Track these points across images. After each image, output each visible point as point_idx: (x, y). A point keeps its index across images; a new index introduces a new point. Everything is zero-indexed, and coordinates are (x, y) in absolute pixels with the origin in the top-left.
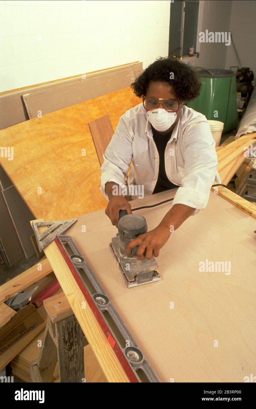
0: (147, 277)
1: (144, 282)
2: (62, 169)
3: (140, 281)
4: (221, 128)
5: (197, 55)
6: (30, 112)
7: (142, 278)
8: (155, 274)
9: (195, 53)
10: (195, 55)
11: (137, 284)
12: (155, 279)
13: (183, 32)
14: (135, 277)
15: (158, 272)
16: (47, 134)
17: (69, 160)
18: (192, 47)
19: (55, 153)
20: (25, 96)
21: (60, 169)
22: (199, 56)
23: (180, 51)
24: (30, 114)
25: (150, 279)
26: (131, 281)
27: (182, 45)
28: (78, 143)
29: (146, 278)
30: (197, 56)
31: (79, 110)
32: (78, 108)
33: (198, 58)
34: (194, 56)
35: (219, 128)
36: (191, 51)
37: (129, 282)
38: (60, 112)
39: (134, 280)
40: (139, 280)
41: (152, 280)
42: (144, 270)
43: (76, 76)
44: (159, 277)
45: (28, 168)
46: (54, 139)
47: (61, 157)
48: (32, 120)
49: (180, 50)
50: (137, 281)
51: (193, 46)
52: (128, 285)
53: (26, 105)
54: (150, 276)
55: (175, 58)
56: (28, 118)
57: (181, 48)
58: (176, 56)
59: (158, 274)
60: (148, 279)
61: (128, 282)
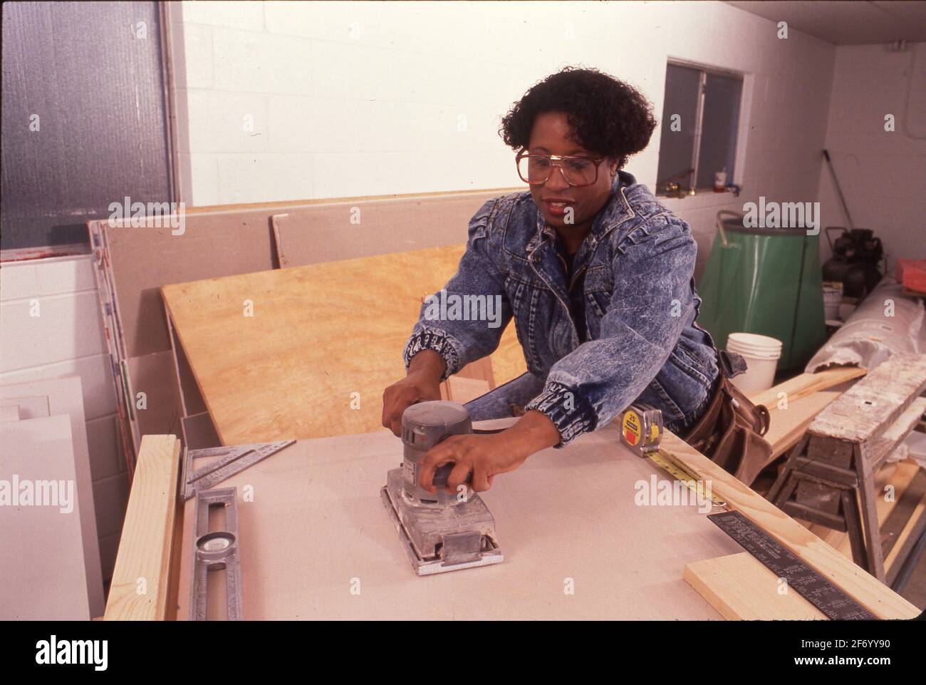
0: (468, 549)
1: (461, 563)
2: (333, 387)
3: (448, 557)
4: (776, 353)
5: (734, 189)
6: (284, 254)
7: (454, 550)
8: (488, 545)
9: (729, 184)
10: (729, 189)
11: (442, 566)
12: (488, 558)
13: (699, 138)
14: (438, 546)
15: (495, 541)
16: (313, 306)
17: (357, 371)
18: (721, 171)
19: (324, 348)
20: (277, 218)
21: (330, 388)
22: (741, 193)
23: (692, 178)
24: (282, 256)
25: (474, 554)
26: (425, 556)
27: (696, 164)
28: (388, 335)
29: (465, 552)
30: (734, 193)
31: (405, 266)
32: (404, 260)
33: (737, 198)
34: (728, 191)
35: (770, 351)
36: (720, 180)
37: (422, 560)
38: (357, 263)
39: (433, 555)
40: (446, 556)
41: (480, 560)
42: (461, 529)
43: (413, 195)
44: (499, 553)
45: (249, 371)
46: (329, 317)
47: (338, 359)
48: (285, 270)
49: (692, 174)
50: (442, 559)
51: (725, 169)
52: (420, 566)
53: (278, 236)
54: (476, 545)
55: (675, 189)
56: (276, 265)
57: (693, 171)
58: (679, 186)
59: (495, 546)
60: (470, 556)
61: (419, 559)
